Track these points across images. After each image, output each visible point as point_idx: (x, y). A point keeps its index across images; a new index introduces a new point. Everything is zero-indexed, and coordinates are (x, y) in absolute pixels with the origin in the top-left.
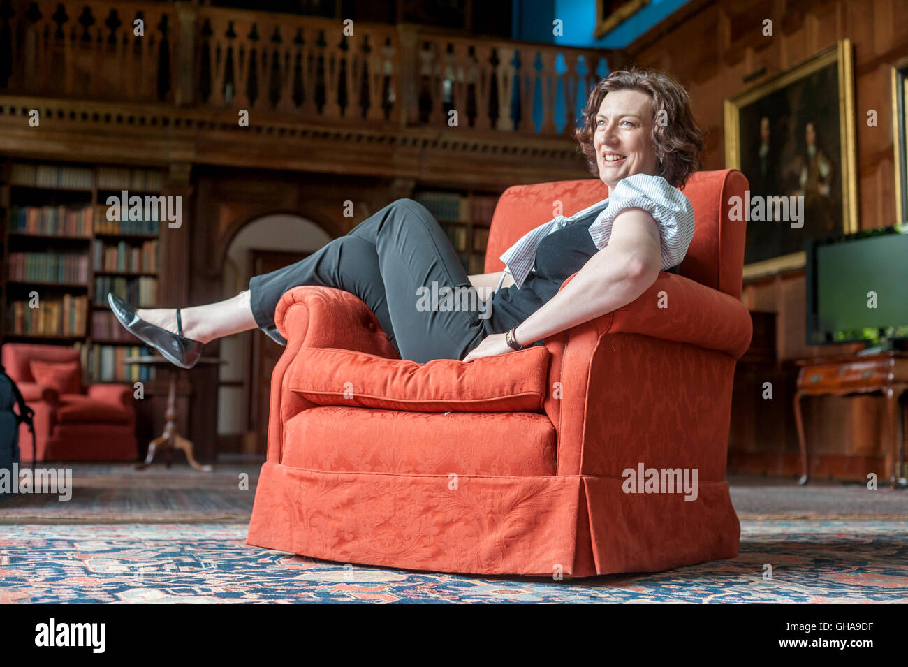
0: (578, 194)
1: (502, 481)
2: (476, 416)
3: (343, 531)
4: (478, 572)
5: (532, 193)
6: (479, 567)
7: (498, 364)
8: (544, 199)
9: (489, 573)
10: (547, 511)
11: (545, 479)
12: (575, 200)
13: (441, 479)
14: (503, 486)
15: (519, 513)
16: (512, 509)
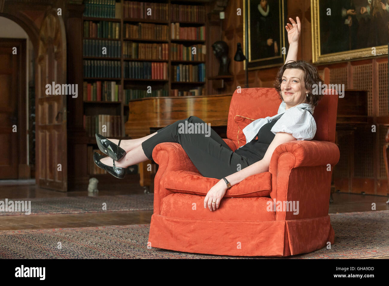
0: (268, 96)
1: (256, 223)
2: (244, 199)
3: (191, 241)
4: (247, 256)
5: (248, 94)
6: (247, 254)
7: (252, 179)
8: (254, 97)
9: (251, 256)
10: (273, 233)
11: (272, 222)
12: (267, 99)
13: (232, 222)
14: (256, 225)
15: (262, 234)
16: (260, 233)
